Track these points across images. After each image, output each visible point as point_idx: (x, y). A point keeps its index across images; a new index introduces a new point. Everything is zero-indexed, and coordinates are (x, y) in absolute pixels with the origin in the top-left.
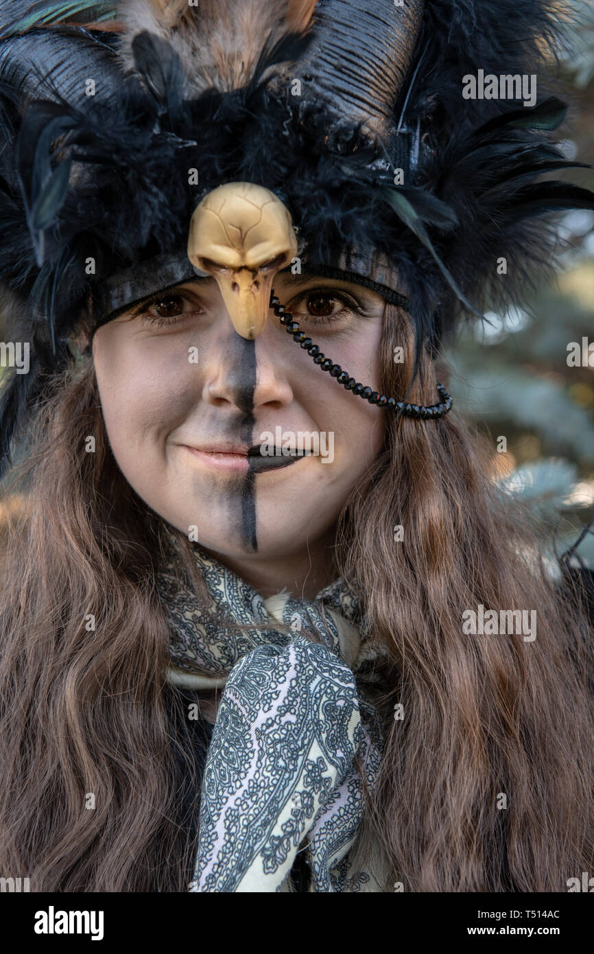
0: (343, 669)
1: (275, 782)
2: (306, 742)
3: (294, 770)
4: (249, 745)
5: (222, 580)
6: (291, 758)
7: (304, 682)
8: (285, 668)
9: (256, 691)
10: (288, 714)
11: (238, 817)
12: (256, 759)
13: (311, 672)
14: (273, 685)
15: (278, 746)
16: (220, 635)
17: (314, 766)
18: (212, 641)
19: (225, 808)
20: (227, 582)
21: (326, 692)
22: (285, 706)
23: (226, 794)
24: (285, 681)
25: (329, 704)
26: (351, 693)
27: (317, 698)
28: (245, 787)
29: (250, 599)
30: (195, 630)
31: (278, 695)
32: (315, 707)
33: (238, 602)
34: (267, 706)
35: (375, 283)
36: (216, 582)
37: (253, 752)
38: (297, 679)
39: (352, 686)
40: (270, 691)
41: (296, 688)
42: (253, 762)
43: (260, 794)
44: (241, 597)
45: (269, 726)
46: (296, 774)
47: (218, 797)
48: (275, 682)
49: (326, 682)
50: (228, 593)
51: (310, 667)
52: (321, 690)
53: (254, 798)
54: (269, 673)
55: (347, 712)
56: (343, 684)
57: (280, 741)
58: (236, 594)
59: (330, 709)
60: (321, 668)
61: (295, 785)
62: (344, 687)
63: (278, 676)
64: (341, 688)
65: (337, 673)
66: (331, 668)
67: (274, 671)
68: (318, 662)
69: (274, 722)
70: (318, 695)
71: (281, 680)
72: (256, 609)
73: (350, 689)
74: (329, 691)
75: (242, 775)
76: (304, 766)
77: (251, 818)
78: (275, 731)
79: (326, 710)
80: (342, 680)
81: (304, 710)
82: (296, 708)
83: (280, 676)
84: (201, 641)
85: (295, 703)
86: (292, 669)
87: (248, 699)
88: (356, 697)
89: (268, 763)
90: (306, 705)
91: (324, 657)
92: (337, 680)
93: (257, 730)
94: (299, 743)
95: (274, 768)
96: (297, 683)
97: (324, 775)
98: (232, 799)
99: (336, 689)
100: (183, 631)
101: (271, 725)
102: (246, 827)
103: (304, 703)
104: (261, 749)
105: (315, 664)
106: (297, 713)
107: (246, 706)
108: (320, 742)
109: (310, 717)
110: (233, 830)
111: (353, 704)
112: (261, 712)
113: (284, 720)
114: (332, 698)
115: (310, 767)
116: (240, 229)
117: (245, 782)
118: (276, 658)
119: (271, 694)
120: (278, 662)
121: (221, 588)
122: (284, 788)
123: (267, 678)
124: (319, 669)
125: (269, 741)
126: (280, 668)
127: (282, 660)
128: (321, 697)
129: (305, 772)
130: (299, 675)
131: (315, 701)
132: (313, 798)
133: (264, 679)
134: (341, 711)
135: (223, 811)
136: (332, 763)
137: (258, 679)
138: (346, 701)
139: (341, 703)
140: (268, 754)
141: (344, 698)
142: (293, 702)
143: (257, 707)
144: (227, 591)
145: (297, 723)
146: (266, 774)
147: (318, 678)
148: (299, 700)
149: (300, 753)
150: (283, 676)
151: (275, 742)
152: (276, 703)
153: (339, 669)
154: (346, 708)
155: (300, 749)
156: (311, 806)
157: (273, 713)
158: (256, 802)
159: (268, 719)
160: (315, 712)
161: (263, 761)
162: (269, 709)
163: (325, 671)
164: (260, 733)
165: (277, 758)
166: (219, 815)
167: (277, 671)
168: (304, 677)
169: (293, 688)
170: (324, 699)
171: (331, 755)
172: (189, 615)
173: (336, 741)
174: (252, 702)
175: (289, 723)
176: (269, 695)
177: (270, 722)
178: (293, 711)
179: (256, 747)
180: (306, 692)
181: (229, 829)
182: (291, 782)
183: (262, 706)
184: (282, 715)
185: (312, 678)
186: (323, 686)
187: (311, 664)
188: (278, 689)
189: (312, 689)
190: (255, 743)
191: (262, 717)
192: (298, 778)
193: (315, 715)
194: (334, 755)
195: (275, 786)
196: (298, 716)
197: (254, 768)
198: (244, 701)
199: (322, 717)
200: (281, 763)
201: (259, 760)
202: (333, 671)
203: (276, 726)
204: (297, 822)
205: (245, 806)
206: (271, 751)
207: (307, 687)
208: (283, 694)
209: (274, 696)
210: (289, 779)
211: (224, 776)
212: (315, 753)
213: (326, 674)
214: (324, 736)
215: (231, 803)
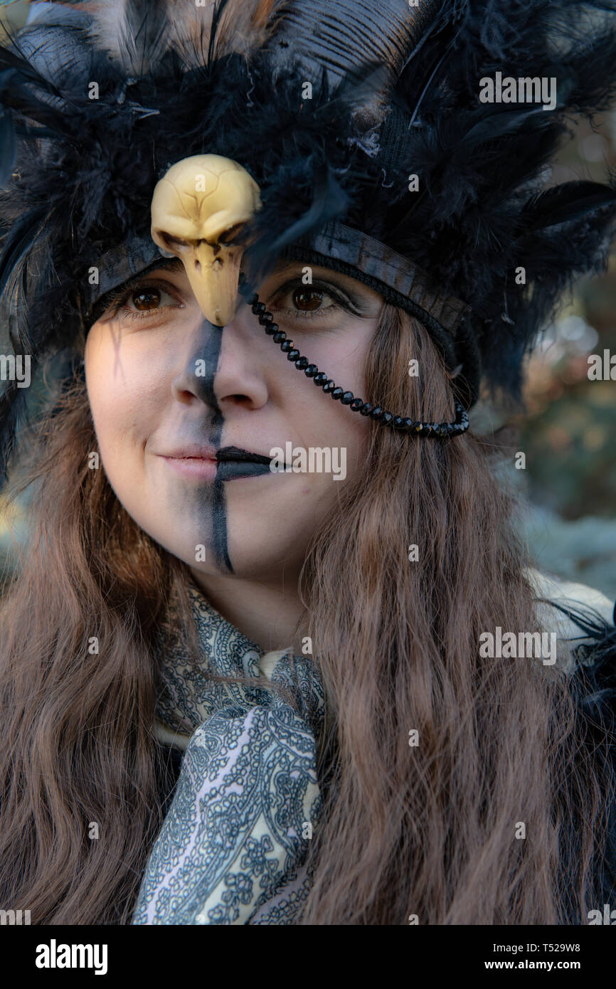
0: (304, 735)
1: (208, 861)
2: (251, 817)
3: (231, 848)
4: (193, 817)
5: (214, 633)
6: (231, 835)
7: (257, 749)
8: (238, 733)
9: (207, 757)
10: (234, 785)
11: (168, 899)
12: (196, 833)
13: (267, 738)
14: (223, 751)
15: (218, 820)
16: (207, 694)
17: (257, 845)
18: (199, 700)
19: (160, 887)
20: (218, 636)
21: (280, 761)
22: (232, 775)
23: (164, 872)
24: (236, 746)
25: (283, 775)
26: (307, 763)
27: (269, 768)
28: (181, 865)
29: (241, 655)
30: (184, 686)
31: (226, 763)
32: (266, 777)
33: (224, 657)
34: (214, 774)
35: (364, 274)
36: (208, 635)
37: (194, 825)
38: (249, 745)
39: (310, 755)
40: (220, 757)
41: (248, 755)
42: (193, 836)
43: (192, 874)
44: (229, 652)
45: (212, 797)
46: (232, 853)
47: (156, 876)
48: (226, 748)
49: (281, 750)
50: (216, 648)
51: (267, 733)
52: (275, 758)
53: (186, 879)
54: (222, 737)
55: (301, 785)
56: (300, 753)
57: (221, 814)
58: (224, 649)
59: (283, 781)
60: (279, 734)
61: (230, 866)
62: (301, 757)
63: (230, 741)
64: (297, 757)
65: (295, 740)
66: (290, 735)
67: (227, 735)
68: (277, 726)
69: (217, 792)
70: (271, 765)
71: (232, 745)
72: (246, 666)
73: (306, 759)
74: (283, 760)
75: (181, 851)
76: (245, 845)
77: (180, 901)
78: (217, 803)
79: (278, 782)
80: (299, 749)
81: (253, 781)
82: (245, 778)
83: (232, 741)
84: (189, 699)
85: (243, 772)
86: (245, 733)
87: (198, 765)
88: (313, 769)
89: (206, 838)
90: (257, 775)
91: (286, 721)
92: (294, 749)
93: (201, 800)
94: (243, 818)
95: (210, 845)
96: (250, 749)
97: (269, 856)
98: (168, 877)
99: (291, 758)
100: (173, 687)
101: (214, 796)
102: (174, 910)
103: (255, 773)
104: (203, 823)
105: (273, 729)
106: (245, 783)
107: (195, 774)
108: (268, 818)
109: (259, 789)
110: (162, 914)
111: (309, 777)
112: (207, 781)
113: (228, 790)
114: (286, 768)
115: (252, 846)
116: (196, 198)
117: (182, 859)
118: (231, 720)
119: (220, 760)
120: (233, 725)
121: (211, 642)
122: (217, 869)
123: (219, 743)
124: (277, 735)
125: (210, 814)
126: (233, 733)
127: (237, 723)
128: (274, 766)
129: (244, 852)
130: (253, 740)
131: (268, 771)
132: (251, 882)
133: (216, 744)
134: (295, 784)
135: (157, 891)
136: (281, 842)
137: (210, 743)
138: (302, 772)
139: (295, 775)
140: (208, 829)
141: (300, 769)
142: (241, 771)
143: (205, 775)
144: (216, 645)
145: (243, 795)
146: (203, 851)
147: (274, 745)
148: (248, 768)
149: (242, 829)
150: (235, 741)
151: (216, 815)
152: (223, 772)
153: (300, 736)
154: (301, 780)
155: (243, 825)
156: (250, 891)
157: (218, 782)
158: (186, 883)
159: (212, 789)
160: (265, 784)
161: (202, 836)
162: (215, 778)
163: (283, 737)
164: (203, 803)
165: (215, 833)
166: (152, 895)
167: (230, 735)
168: (258, 744)
169: (243, 755)
170: (278, 769)
171: (281, 833)
172: (180, 670)
173: (287, 817)
174: (200, 769)
175: (234, 794)
176: (218, 762)
177: (214, 792)
178: (240, 781)
179: (198, 820)
180: (258, 761)
181: (158, 912)
182: (226, 862)
183: (209, 774)
184: (226, 786)
185: (267, 744)
186: (277, 755)
187: (268, 729)
188: (228, 755)
189: (265, 757)
190: (199, 815)
191: (207, 787)
192: (235, 858)
193: (265, 787)
194: (285, 834)
195: (207, 865)
196: (246, 787)
197: (192, 844)
198: (194, 768)
199: (273, 789)
200: (219, 840)
201: (199, 835)
202: (292, 738)
203: (218, 798)
204: (228, 908)
205: (176, 887)
206: (211, 825)
207: (260, 754)
208: (232, 762)
209: (222, 763)
210: (224, 858)
211: (166, 851)
212: (260, 830)
213: (284, 741)
214: (274, 811)
215: (165, 884)
